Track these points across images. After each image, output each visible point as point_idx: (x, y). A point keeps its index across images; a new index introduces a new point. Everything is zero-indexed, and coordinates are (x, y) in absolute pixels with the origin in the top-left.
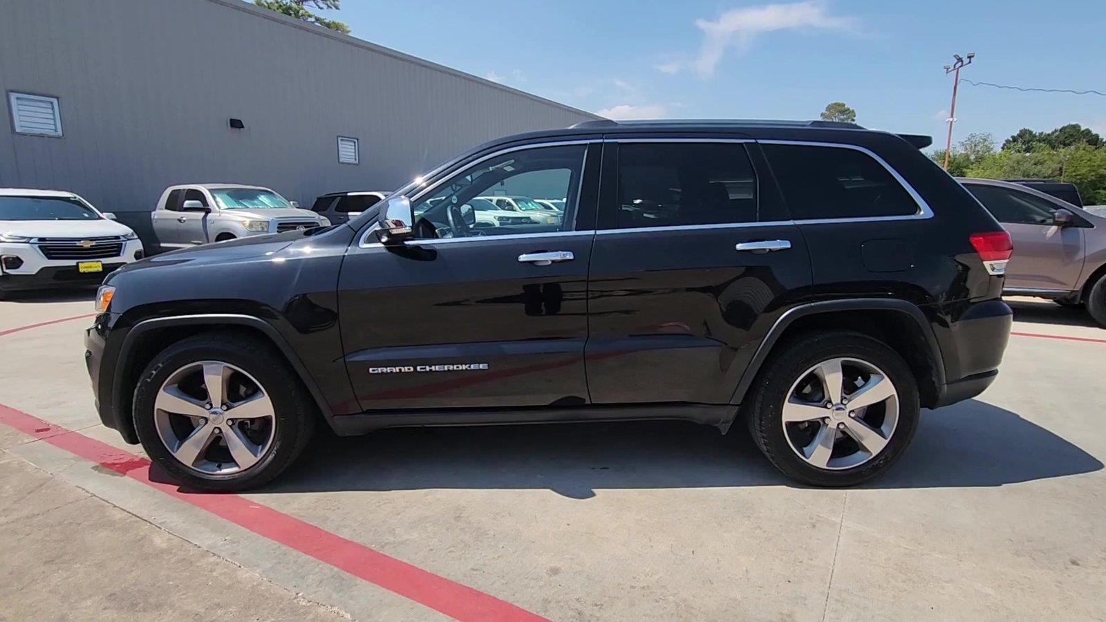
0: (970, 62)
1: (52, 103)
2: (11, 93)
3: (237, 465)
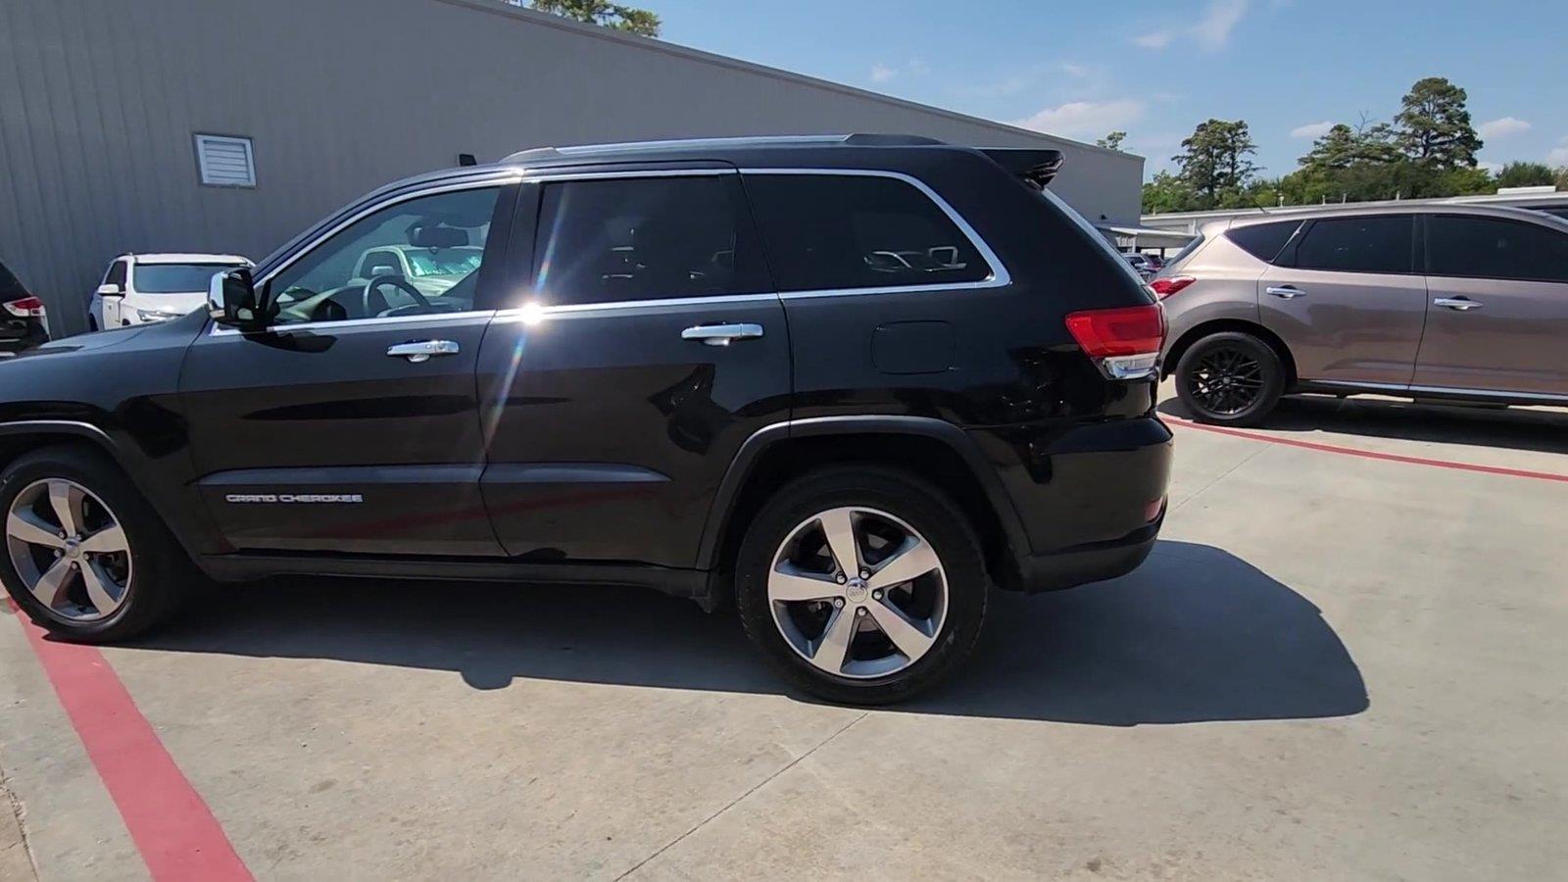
1: (244, 146)
2: (199, 136)
3: (98, 611)
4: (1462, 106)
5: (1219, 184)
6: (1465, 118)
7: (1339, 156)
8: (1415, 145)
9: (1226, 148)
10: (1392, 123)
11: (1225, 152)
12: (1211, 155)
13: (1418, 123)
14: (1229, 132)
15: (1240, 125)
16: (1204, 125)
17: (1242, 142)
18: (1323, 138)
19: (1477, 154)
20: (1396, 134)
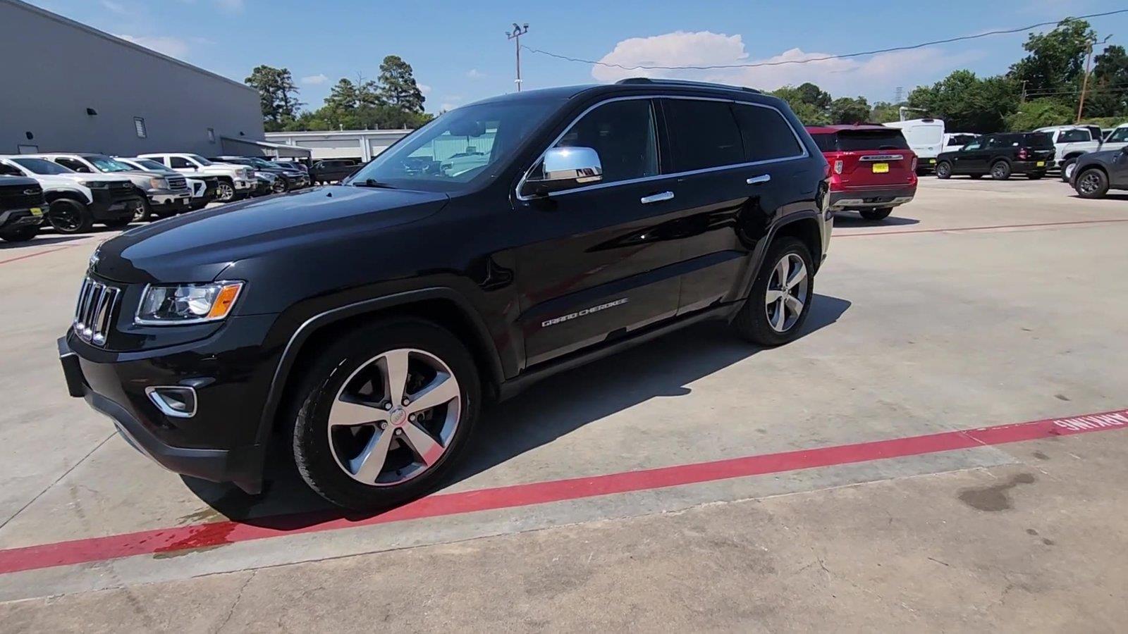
0: (526, 31)
4: (411, 75)
5: (279, 113)
6: (414, 82)
7: (348, 99)
8: (391, 96)
9: (279, 88)
10: (377, 81)
11: (278, 90)
12: (268, 91)
13: (392, 83)
14: (279, 76)
15: (285, 72)
16: (259, 68)
17: (288, 84)
18: (336, 86)
19: (424, 104)
20: (381, 88)
